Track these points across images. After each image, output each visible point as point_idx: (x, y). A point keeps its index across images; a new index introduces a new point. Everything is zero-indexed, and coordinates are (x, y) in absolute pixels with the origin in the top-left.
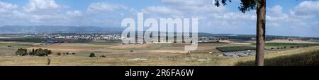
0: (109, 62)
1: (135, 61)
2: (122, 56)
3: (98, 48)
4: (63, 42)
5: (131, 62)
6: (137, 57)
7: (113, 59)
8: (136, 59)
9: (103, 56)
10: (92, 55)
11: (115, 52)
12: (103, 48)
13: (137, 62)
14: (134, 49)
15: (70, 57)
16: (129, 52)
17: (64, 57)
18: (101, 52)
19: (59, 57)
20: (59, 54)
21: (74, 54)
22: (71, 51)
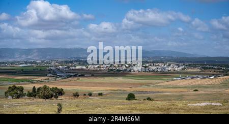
0: (159, 109)
1: (201, 107)
2: (180, 97)
3: (141, 85)
4: (82, 76)
5: (195, 109)
6: (205, 101)
7: (165, 103)
8: (203, 104)
9: (149, 99)
10: (131, 97)
11: (169, 92)
12: (148, 85)
13: (205, 108)
14: (200, 86)
15: (95, 100)
16: (192, 92)
17: (85, 101)
18: (146, 92)
19: (77, 100)
20: (76, 95)
21: (100, 94)
22: (95, 89)
